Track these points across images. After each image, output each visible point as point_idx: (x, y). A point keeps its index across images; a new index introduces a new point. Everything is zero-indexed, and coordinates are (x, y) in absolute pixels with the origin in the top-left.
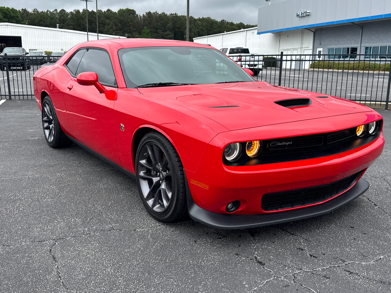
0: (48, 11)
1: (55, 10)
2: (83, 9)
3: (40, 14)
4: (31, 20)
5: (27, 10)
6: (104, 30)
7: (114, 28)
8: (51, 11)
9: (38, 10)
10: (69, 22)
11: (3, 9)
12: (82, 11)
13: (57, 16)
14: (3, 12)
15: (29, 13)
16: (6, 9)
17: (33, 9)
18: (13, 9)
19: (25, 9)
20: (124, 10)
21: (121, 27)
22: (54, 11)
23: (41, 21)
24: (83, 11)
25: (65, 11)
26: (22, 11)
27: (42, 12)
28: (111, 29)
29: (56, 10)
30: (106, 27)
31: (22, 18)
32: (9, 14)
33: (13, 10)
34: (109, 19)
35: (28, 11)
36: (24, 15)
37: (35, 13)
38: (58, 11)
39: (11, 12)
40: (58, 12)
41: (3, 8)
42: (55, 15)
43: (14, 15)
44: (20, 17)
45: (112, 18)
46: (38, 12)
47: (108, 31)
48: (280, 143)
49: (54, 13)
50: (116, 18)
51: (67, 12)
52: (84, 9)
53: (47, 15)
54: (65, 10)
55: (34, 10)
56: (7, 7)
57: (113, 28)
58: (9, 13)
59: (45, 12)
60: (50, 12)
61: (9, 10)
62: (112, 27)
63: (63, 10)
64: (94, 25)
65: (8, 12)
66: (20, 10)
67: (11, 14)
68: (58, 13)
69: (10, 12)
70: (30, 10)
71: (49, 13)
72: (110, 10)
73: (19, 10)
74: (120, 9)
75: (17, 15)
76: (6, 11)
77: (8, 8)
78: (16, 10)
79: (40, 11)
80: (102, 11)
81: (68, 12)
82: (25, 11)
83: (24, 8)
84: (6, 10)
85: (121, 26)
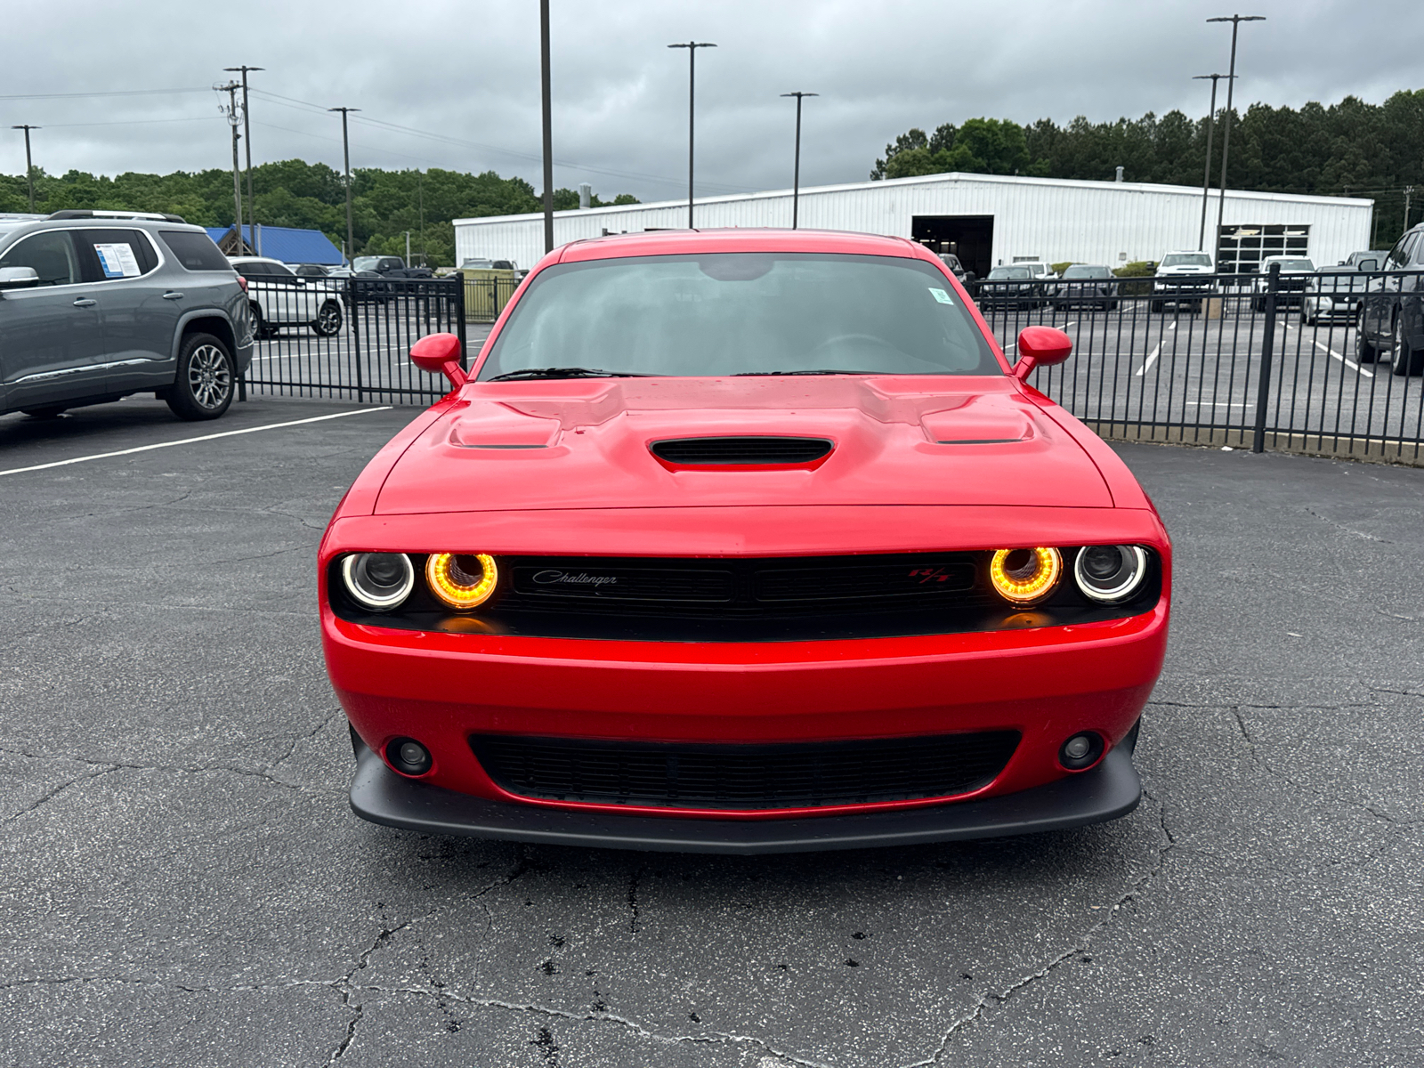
0: (1122, 121)
1: (1147, 116)
2: (1252, 106)
3: (1092, 133)
4: (1060, 156)
5: (1053, 124)
6: (1322, 178)
7: (1363, 165)
8: (1134, 121)
9: (1089, 120)
10: (1191, 155)
11: (977, 128)
12: (1246, 112)
13: (1151, 138)
14: (975, 138)
15: (1059, 132)
16: (985, 127)
17: (1073, 120)
18: (1006, 124)
19: (1049, 121)
20: (1415, 96)
21: (1392, 162)
22: (1142, 121)
23: (1092, 157)
24: (1249, 112)
25: (1183, 115)
26: (1038, 127)
27: (1104, 126)
28: (1347, 171)
29: (1151, 116)
30: (1330, 165)
31: (1034, 152)
32: (992, 143)
33: (1009, 128)
34: (1346, 134)
35: (1056, 127)
36: (1042, 141)
37: (1077, 133)
38: (1159, 119)
39: (1000, 136)
40: (1157, 122)
41: (977, 125)
42: (1143, 133)
43: (1009, 144)
44: (1026, 150)
45: (1360, 128)
46: (1086, 127)
47: (1334, 181)
48: (569, 576)
49: (1141, 128)
50: (1374, 129)
51: (1188, 120)
52: (1255, 104)
53: (1117, 135)
54: (1182, 112)
55: (1077, 120)
56: (991, 120)
57: (1358, 168)
58: (995, 137)
59: (1114, 125)
60: (1130, 124)
61: (994, 128)
62: (1355, 165)
63: (1176, 116)
64: (1283, 159)
65: (990, 136)
66: (1033, 127)
67: (998, 142)
68: (1156, 127)
69: (997, 134)
70: (1063, 124)
71: (1125, 127)
72: (1355, 100)
73: (1028, 127)
74: (1399, 95)
75: (1017, 144)
76: (985, 133)
77: (993, 123)
78: (1016, 127)
79: (1095, 121)
80: (1322, 104)
81: (1191, 121)
82: (1046, 126)
83: (1044, 119)
84: (984, 129)
85: (1392, 158)
